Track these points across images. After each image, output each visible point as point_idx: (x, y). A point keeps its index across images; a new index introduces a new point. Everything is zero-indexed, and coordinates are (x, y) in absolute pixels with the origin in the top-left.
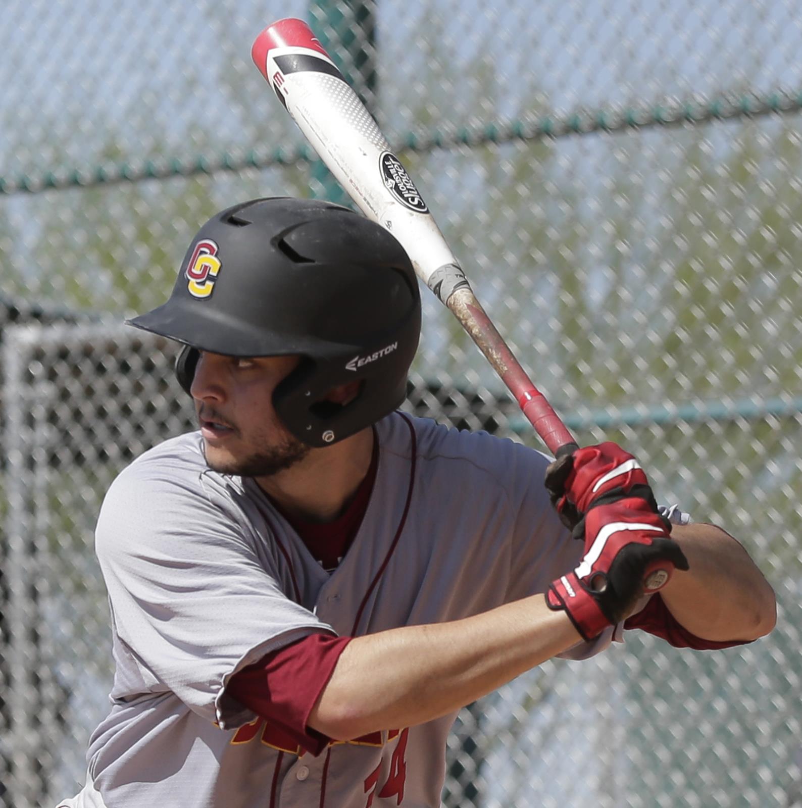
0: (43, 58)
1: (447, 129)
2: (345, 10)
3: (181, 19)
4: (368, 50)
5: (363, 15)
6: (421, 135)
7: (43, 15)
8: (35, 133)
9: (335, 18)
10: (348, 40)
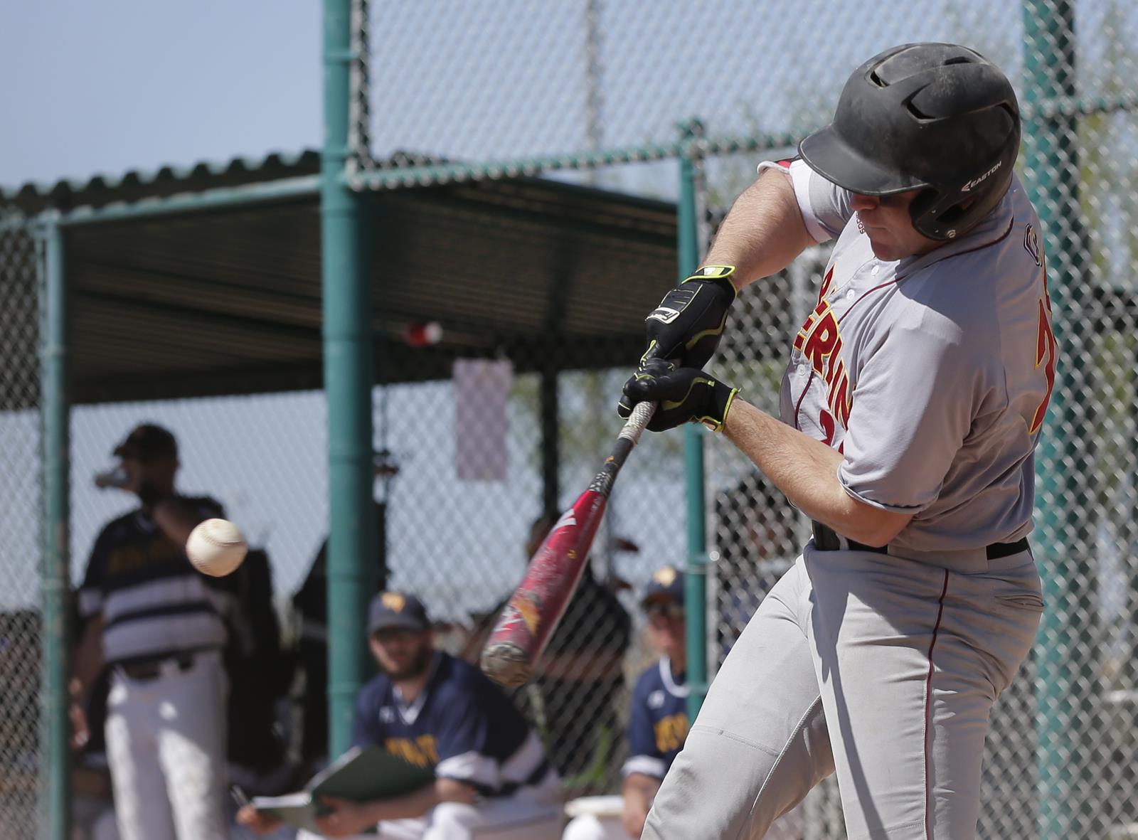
0: (821, 43)
1: (1128, 95)
2: (1051, 5)
3: (926, 13)
4: (1069, 35)
5: (1064, 9)
6: (1109, 99)
7: (821, 10)
8: (814, 101)
9: (1043, 11)
10: (1053, 28)
